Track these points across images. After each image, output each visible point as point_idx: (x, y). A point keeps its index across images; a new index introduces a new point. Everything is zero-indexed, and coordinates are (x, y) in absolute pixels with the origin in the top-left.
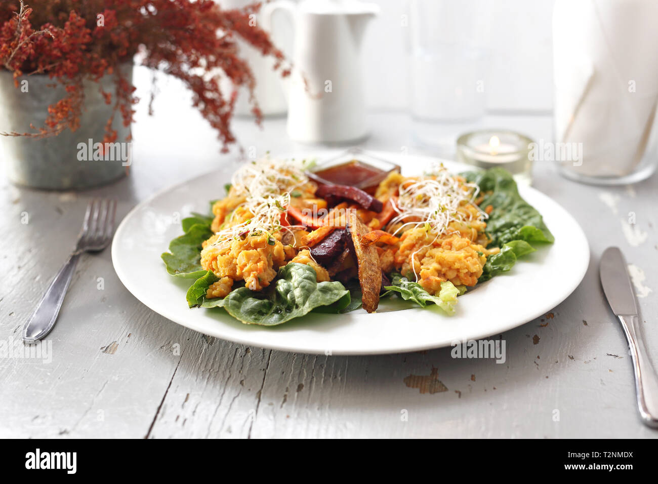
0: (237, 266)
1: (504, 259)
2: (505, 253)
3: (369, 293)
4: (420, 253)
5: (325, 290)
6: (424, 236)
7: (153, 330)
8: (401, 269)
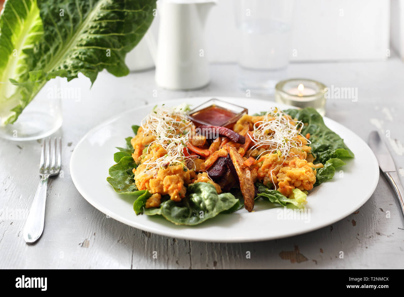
0: (163, 186)
1: (328, 171)
2: (328, 167)
3: (249, 199)
4: (275, 170)
5: (224, 200)
6: (277, 159)
7: (109, 229)
8: (263, 181)
